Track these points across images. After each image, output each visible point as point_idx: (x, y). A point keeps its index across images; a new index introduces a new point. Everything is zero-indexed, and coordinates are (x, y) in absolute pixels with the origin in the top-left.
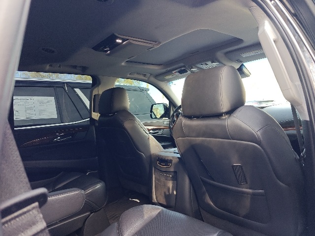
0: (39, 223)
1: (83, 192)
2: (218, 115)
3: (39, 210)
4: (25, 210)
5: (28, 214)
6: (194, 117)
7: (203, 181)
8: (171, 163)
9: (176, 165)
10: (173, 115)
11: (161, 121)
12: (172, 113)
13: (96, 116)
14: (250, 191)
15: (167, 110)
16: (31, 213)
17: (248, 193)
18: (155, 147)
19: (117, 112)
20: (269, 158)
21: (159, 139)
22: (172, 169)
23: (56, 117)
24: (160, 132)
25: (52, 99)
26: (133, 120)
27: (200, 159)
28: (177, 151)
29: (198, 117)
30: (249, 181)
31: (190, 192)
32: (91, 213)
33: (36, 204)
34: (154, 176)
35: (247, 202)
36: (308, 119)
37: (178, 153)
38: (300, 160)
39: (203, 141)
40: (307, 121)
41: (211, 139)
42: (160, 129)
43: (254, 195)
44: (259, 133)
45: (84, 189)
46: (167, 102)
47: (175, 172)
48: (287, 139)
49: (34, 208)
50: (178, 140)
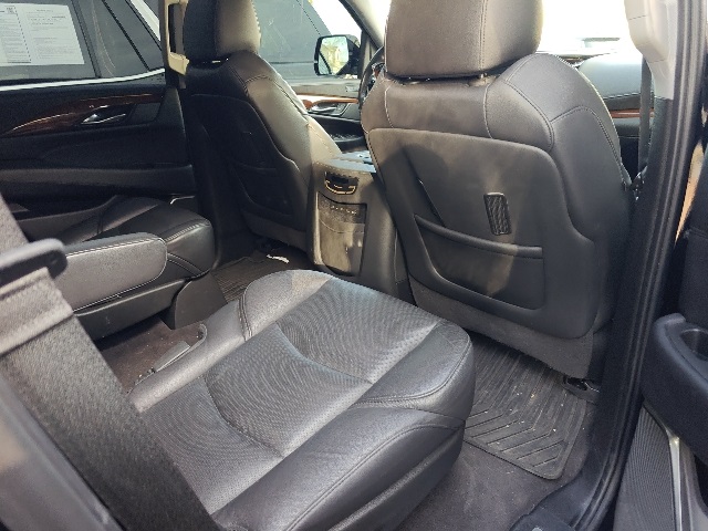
0: (57, 307)
1: (160, 241)
2: (469, 78)
3: (52, 283)
4: (21, 282)
5: (29, 290)
6: (413, 80)
7: (420, 225)
8: (356, 185)
9: (367, 190)
10: (369, 70)
11: (339, 82)
12: (367, 61)
13: (179, 63)
14: (514, 248)
15: (356, 53)
16: (35, 287)
17: (509, 253)
18: (321, 147)
19: (229, 55)
20: (565, 183)
21: (333, 127)
22: (356, 198)
23: (81, 61)
24: (338, 111)
25: (64, 10)
26: (268, 78)
27: (417, 178)
28: (370, 160)
29: (423, 80)
30: (514, 228)
31: (392, 247)
32: (187, 281)
33: (44, 271)
34: (317, 212)
35: (505, 269)
36: (671, 96)
37: (371, 164)
38: (632, 188)
39: (427, 137)
40: (667, 101)
41: (446, 134)
42: (336, 103)
43: (520, 255)
44: (554, 125)
45: (164, 235)
46: (356, 32)
47: (363, 206)
48: (615, 139)
49: (39, 279)
50: (372, 134)
